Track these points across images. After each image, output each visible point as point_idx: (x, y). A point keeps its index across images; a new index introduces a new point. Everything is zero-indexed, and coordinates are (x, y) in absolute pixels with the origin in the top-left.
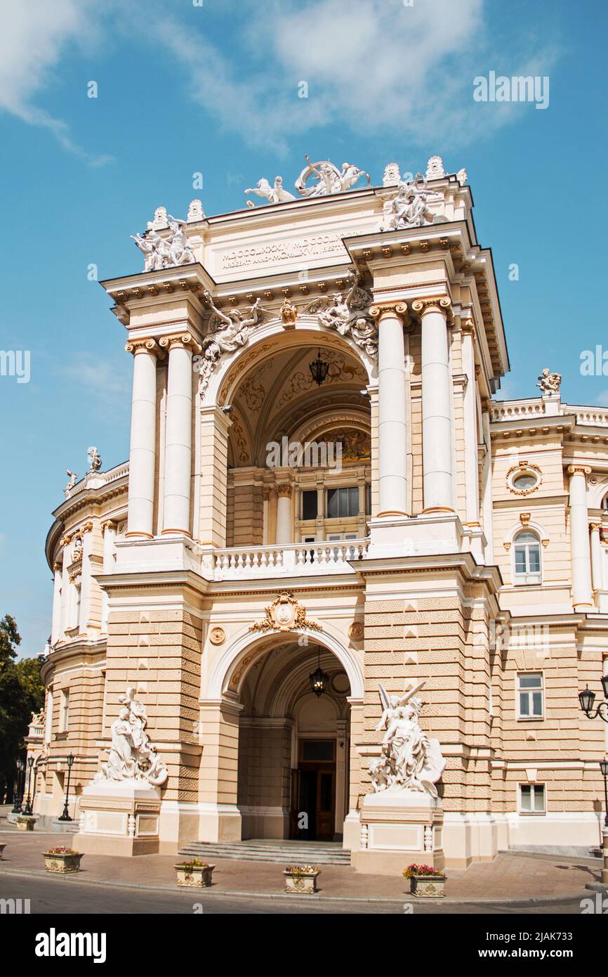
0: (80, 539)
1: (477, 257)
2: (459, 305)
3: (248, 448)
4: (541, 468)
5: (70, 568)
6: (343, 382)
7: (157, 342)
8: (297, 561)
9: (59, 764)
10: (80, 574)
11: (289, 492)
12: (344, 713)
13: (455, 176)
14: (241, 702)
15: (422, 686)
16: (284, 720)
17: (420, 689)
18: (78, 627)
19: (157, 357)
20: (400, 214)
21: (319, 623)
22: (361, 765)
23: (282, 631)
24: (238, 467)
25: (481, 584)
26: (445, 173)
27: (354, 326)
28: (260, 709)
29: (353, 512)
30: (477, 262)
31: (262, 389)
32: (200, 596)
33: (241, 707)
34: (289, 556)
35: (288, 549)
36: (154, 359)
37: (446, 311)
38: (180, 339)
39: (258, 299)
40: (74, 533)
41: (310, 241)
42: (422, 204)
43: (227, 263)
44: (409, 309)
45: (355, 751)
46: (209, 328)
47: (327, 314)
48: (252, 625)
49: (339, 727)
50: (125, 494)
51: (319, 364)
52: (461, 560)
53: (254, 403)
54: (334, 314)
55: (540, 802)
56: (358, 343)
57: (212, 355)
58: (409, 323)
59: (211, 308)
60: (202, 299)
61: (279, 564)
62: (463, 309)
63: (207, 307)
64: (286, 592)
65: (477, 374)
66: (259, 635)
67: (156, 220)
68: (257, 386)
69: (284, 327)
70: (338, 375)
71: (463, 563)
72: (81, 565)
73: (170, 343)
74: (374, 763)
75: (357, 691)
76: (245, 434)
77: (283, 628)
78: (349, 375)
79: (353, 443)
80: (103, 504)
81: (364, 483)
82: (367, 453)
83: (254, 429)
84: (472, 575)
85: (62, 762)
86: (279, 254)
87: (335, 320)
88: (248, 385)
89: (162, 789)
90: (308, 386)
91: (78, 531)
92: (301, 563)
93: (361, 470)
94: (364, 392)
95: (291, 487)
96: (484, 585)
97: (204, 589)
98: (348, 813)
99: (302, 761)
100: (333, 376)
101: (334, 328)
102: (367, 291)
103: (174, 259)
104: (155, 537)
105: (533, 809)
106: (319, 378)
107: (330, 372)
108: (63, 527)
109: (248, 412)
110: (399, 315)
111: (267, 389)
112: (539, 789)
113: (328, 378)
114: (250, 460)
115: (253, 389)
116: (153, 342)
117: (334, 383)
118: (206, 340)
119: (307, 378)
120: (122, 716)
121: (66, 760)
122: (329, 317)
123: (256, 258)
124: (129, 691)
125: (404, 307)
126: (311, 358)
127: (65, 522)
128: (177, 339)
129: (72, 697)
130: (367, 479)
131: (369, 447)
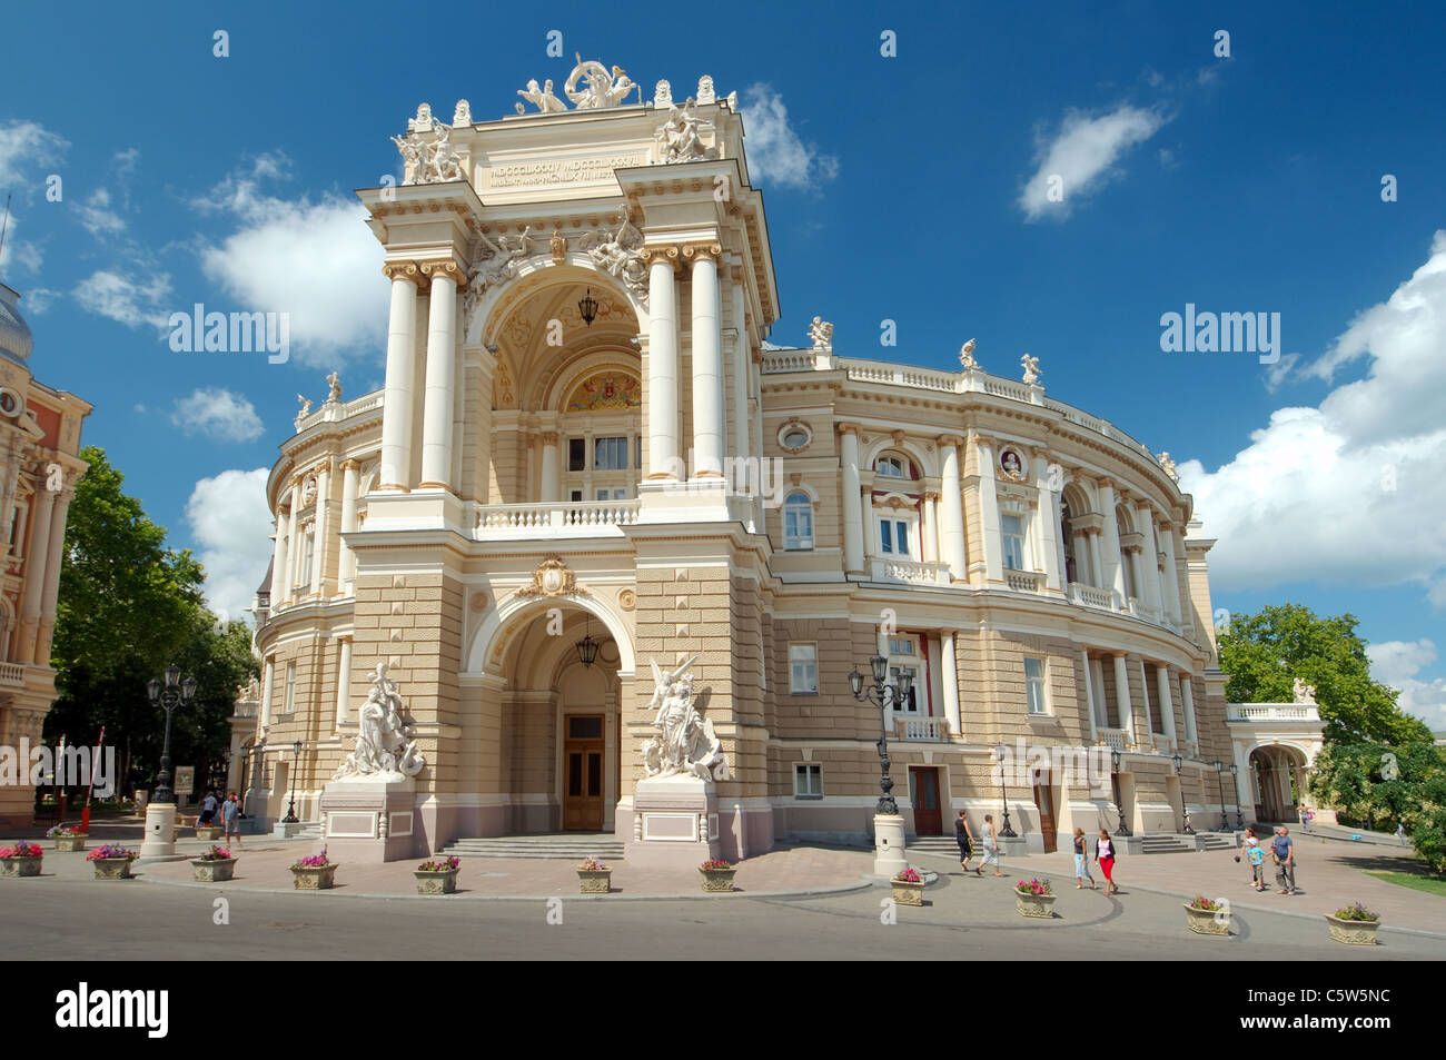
0: (314, 480)
1: (748, 198)
2: (729, 251)
3: (513, 389)
4: (813, 426)
5: (300, 514)
6: (613, 321)
7: (418, 268)
8: (566, 522)
9: (281, 753)
10: (313, 521)
11: (556, 440)
12: (613, 685)
13: (726, 101)
14: (504, 676)
15: (693, 661)
16: (549, 693)
17: (693, 665)
18: (309, 585)
19: (418, 284)
20: (671, 143)
21: (588, 590)
22: (634, 747)
23: (550, 598)
24: (502, 409)
25: (752, 553)
26: (716, 96)
27: (625, 268)
28: (522, 684)
29: (621, 465)
30: (748, 203)
31: (528, 325)
32: (462, 558)
33: (505, 681)
34: (557, 516)
35: (557, 509)
36: (414, 286)
37: (717, 259)
38: (445, 266)
39: (528, 228)
40: (307, 472)
41: (580, 163)
42: (693, 135)
43: (496, 181)
44: (680, 254)
45: (626, 731)
46: (475, 256)
47: (596, 251)
48: (517, 591)
49: (609, 700)
50: (378, 428)
51: (588, 301)
52: (730, 528)
53: (520, 339)
54: (605, 252)
55: (816, 786)
56: (628, 286)
57: (478, 287)
58: (680, 269)
59: (477, 233)
60: (469, 222)
61: (546, 524)
62: (733, 255)
63: (473, 231)
64: (555, 554)
65: (747, 324)
66: (524, 603)
67: (419, 119)
68: (523, 320)
69: (554, 262)
70: (606, 313)
71: (732, 531)
72: (315, 512)
73: (433, 271)
74: (647, 745)
75: (628, 665)
76: (510, 374)
77: (551, 594)
78: (619, 314)
79: (623, 388)
80: (345, 439)
81: (632, 433)
82: (637, 401)
83: (518, 367)
84: (743, 544)
85: (285, 750)
86: (548, 176)
87: (606, 258)
88: (514, 318)
89: (417, 780)
90: (576, 323)
91: (312, 470)
92: (569, 523)
93: (630, 418)
94: (634, 341)
95: (557, 435)
96: (755, 554)
97: (465, 550)
98: (619, 799)
99: (569, 739)
100: (602, 314)
101: (605, 267)
102: (639, 229)
103: (439, 171)
104: (413, 491)
105: (809, 793)
106: (589, 319)
107: (599, 310)
108: (292, 465)
109: (514, 349)
110: (669, 259)
111: (534, 325)
112: (816, 770)
113: (598, 317)
114: (515, 402)
115: (519, 323)
116: (414, 267)
117: (603, 322)
118: (472, 270)
119: (575, 315)
120: (372, 696)
121: (292, 747)
122: (600, 255)
123: (527, 179)
124: (380, 666)
125: (675, 251)
126: (580, 296)
127: (295, 458)
128: (441, 266)
129: (298, 670)
130: (637, 431)
131: (639, 394)
